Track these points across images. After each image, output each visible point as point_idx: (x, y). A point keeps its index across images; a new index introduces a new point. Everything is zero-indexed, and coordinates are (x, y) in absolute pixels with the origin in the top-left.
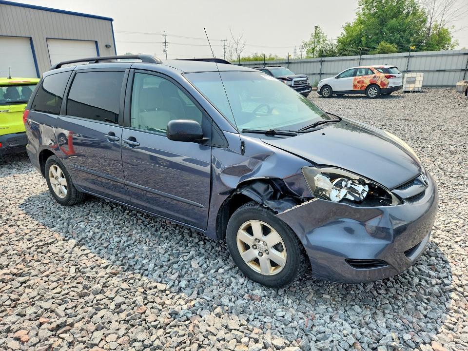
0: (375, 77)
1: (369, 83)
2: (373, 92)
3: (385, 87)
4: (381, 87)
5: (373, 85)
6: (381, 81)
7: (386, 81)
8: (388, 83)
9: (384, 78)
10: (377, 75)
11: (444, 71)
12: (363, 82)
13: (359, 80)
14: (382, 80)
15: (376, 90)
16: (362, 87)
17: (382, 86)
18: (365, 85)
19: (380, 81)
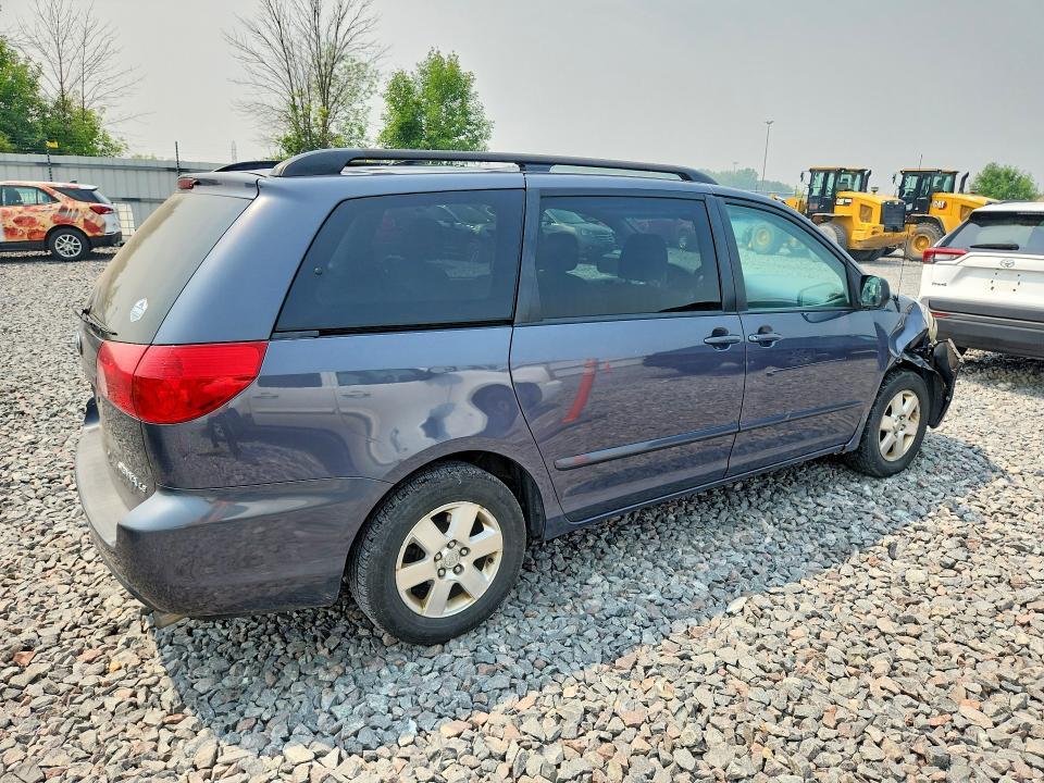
0: (64, 209)
1: (52, 225)
2: (66, 245)
3: (98, 234)
4: (89, 234)
5: (62, 228)
6: (85, 220)
7: (98, 220)
8: (104, 225)
9: (91, 214)
10: (69, 206)
11: (138, 200)
12: (32, 221)
13: (16, 216)
14: (87, 217)
15: (75, 241)
16: (32, 233)
17: (89, 230)
18: (41, 229)
19: (82, 220)
